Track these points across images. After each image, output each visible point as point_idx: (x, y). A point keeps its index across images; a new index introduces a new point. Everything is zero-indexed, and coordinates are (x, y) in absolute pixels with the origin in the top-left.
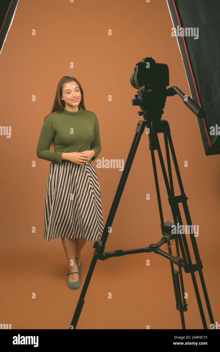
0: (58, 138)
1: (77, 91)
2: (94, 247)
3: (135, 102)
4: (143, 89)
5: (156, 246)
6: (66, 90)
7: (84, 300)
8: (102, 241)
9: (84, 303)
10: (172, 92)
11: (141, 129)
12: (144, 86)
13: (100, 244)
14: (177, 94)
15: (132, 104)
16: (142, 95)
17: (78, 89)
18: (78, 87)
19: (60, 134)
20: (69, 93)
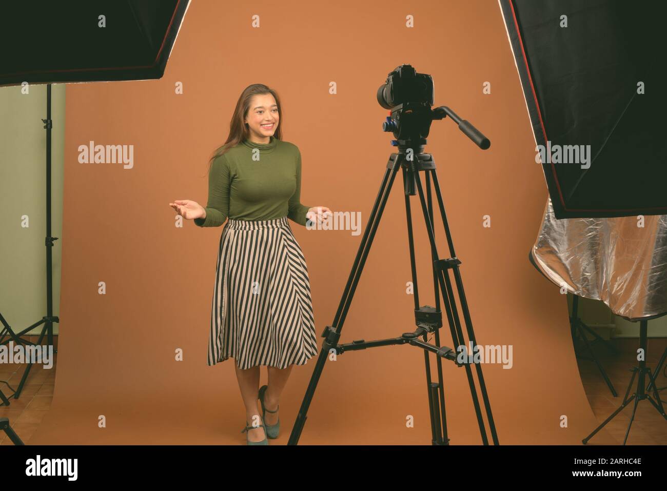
0: (236, 189)
1: (274, 111)
2: (323, 336)
3: (389, 128)
4: (401, 109)
5: (412, 335)
6: (256, 108)
7: (307, 415)
8: (335, 327)
9: (306, 418)
10: (440, 114)
11: (396, 165)
12: (402, 104)
13: (334, 330)
14: (447, 116)
15: (384, 128)
16: (398, 118)
17: (276, 108)
18: (276, 104)
19: (240, 181)
20: (261, 112)
